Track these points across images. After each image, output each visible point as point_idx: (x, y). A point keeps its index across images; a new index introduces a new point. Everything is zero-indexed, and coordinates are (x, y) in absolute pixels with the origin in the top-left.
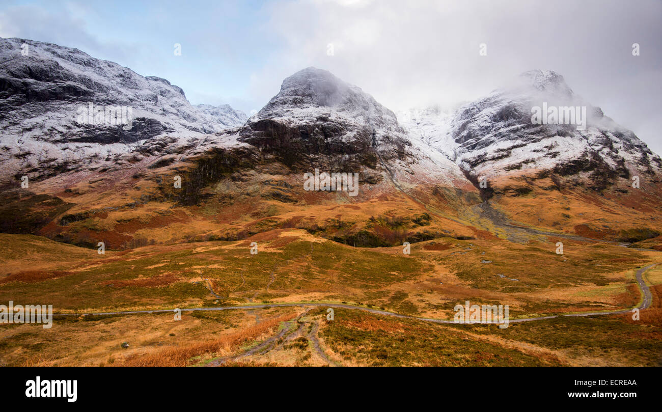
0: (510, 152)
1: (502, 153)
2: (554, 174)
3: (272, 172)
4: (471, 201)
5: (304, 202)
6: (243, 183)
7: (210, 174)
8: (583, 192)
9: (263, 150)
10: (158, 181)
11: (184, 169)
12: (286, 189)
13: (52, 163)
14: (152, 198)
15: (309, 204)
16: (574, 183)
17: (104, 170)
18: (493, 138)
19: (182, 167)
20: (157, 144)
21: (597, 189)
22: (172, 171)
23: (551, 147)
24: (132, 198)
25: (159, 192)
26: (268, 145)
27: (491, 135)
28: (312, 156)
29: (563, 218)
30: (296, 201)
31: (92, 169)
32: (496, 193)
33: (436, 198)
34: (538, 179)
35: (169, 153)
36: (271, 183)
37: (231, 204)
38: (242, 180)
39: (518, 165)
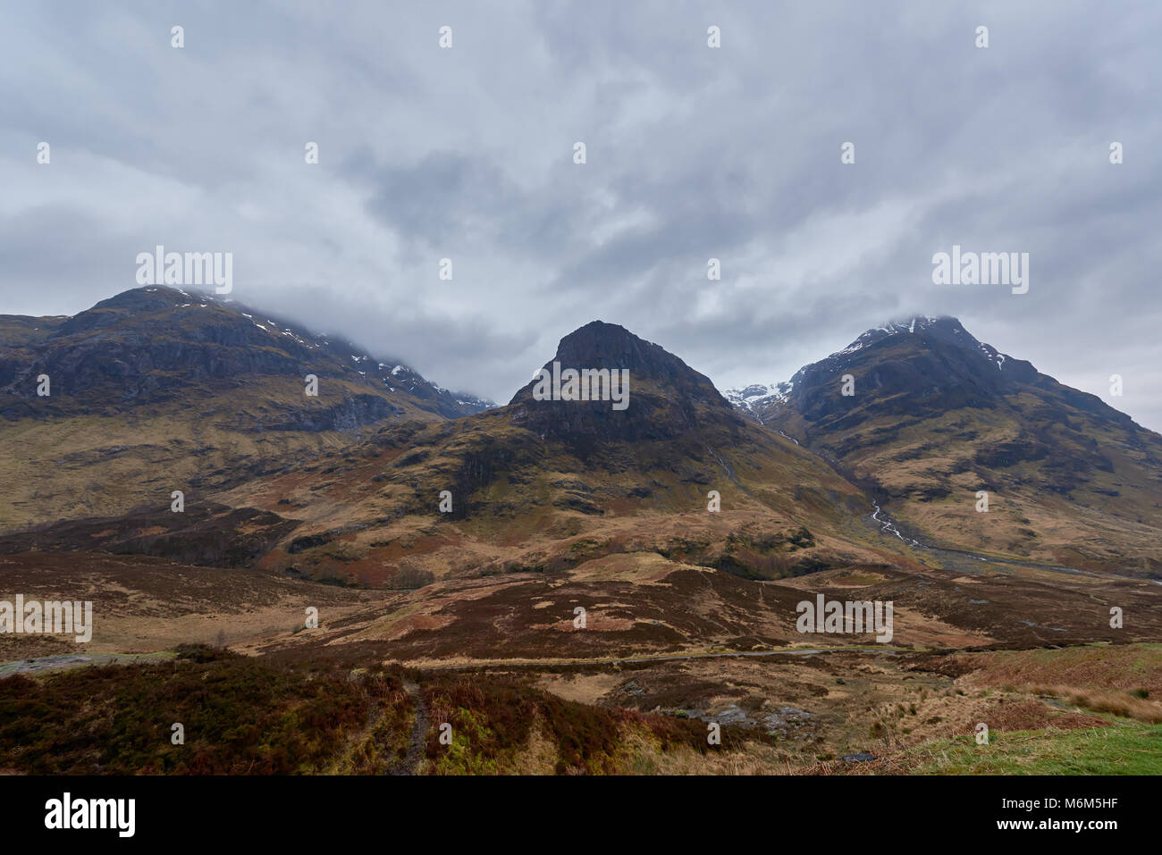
0: (897, 433)
1: (884, 434)
2: (979, 466)
3: (562, 469)
4: (857, 509)
5: (612, 513)
6: (525, 486)
7: (479, 473)
8: (1036, 494)
9: (545, 438)
10: (414, 486)
11: (447, 467)
12: (585, 493)
13: (244, 462)
14: (409, 511)
15: (619, 515)
16: (1016, 480)
17: (330, 471)
18: (865, 413)
19: (444, 464)
20: (399, 432)
21: (1059, 490)
22: (432, 470)
23: (961, 425)
24: (383, 509)
25: (417, 500)
26: (552, 431)
27: (860, 408)
28: (610, 445)
29: (1023, 536)
30: (602, 512)
31: (309, 470)
32: (894, 497)
33: (803, 505)
34: (955, 474)
35: (420, 444)
36: (565, 485)
37: (513, 517)
38: (523, 482)
39: (915, 452)
